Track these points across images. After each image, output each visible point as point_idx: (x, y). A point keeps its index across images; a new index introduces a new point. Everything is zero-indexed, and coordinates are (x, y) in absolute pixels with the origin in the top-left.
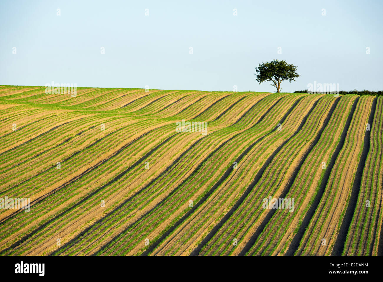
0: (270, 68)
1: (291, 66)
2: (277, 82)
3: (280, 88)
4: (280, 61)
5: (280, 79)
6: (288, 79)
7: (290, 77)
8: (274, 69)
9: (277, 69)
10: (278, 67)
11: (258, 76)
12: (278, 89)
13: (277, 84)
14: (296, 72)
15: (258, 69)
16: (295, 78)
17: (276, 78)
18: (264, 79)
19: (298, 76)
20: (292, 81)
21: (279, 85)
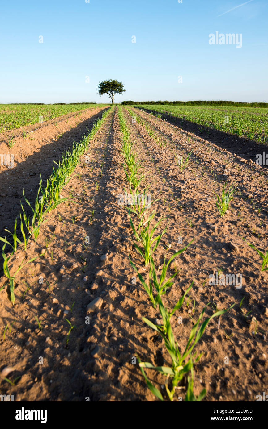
0: (107, 85)
1: (120, 84)
2: (111, 95)
3: (114, 99)
4: (113, 80)
5: (114, 93)
6: (118, 93)
7: (120, 92)
8: (110, 85)
9: (112, 85)
10: (112, 84)
11: (99, 91)
12: (112, 100)
13: (112, 97)
14: (123, 88)
15: (99, 86)
16: (123, 92)
17: (111, 92)
18: (103, 93)
19: (125, 91)
20: (121, 94)
21: (113, 97)
